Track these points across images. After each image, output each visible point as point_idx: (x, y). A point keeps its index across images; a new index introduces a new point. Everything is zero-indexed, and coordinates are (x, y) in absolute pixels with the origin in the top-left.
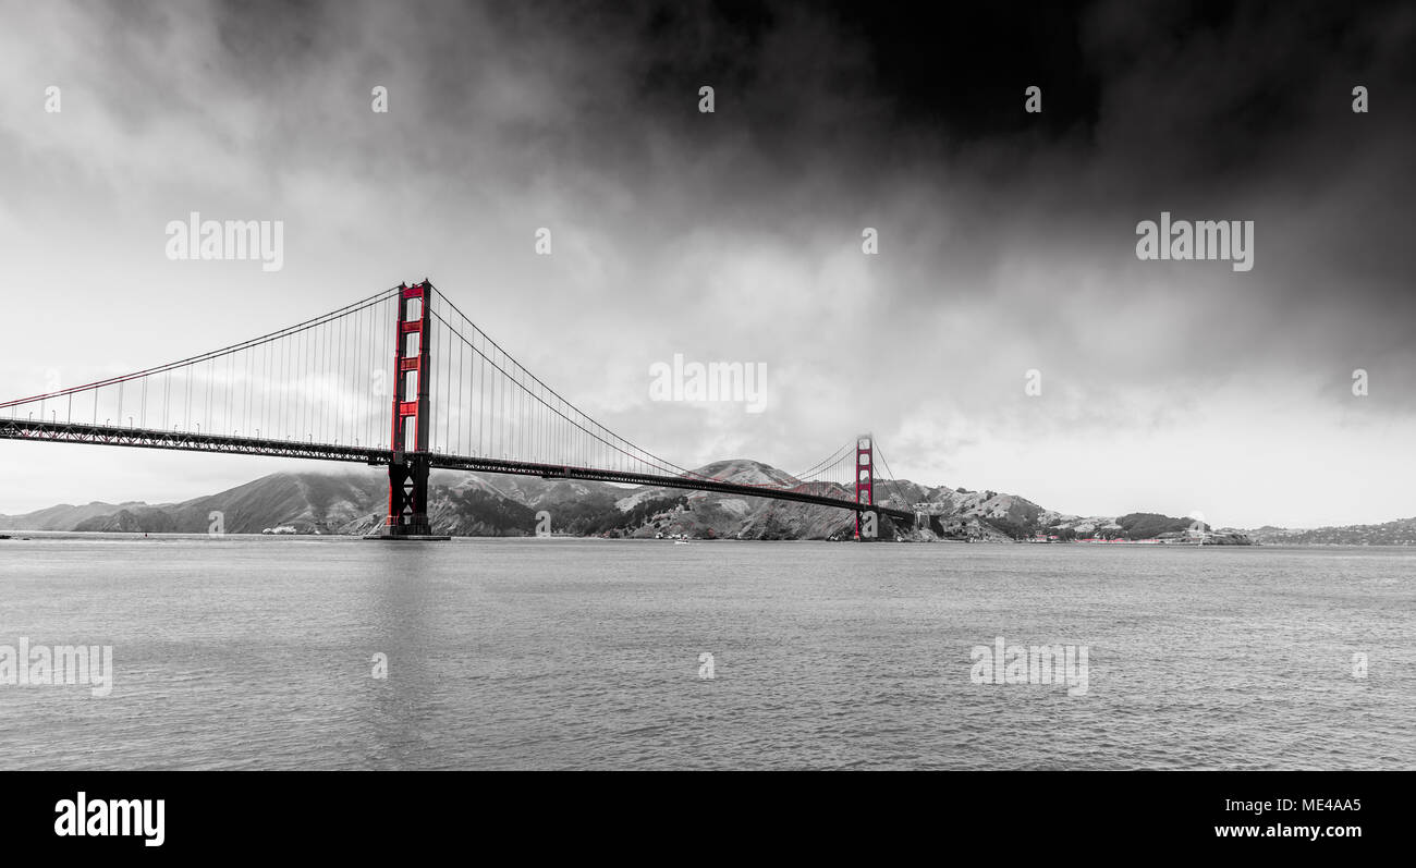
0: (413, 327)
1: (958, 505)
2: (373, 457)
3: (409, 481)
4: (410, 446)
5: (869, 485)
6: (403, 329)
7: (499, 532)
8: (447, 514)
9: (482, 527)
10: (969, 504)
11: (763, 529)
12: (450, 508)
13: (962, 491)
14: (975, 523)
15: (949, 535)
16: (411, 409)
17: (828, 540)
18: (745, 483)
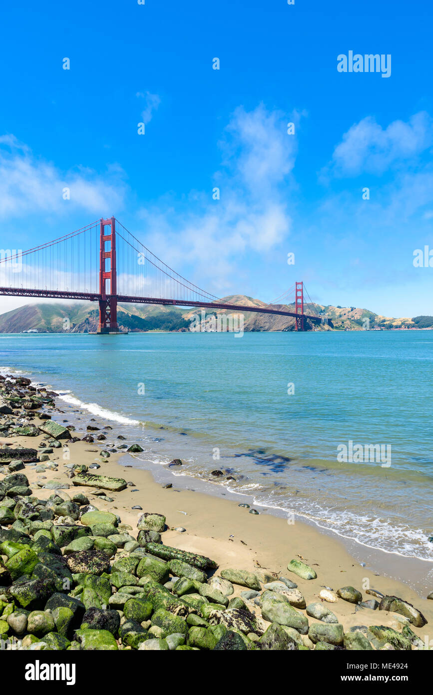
0: (108, 238)
1: (338, 314)
2: (92, 297)
3: (108, 308)
4: (108, 292)
5: (302, 306)
6: (103, 239)
7: (130, 330)
9: (122, 328)
10: (343, 313)
11: (252, 327)
13: (339, 307)
14: (348, 322)
15: (336, 328)
16: (108, 275)
17: (283, 331)
18: (242, 305)
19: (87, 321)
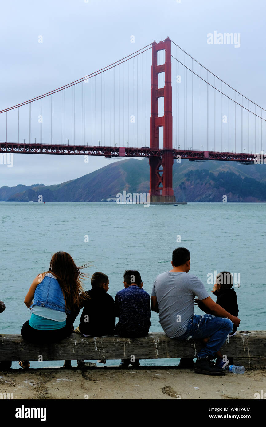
0: (161, 69)
6: (156, 70)
8: (209, 188)
12: (210, 184)
16: (161, 121)
19: (183, 186)
